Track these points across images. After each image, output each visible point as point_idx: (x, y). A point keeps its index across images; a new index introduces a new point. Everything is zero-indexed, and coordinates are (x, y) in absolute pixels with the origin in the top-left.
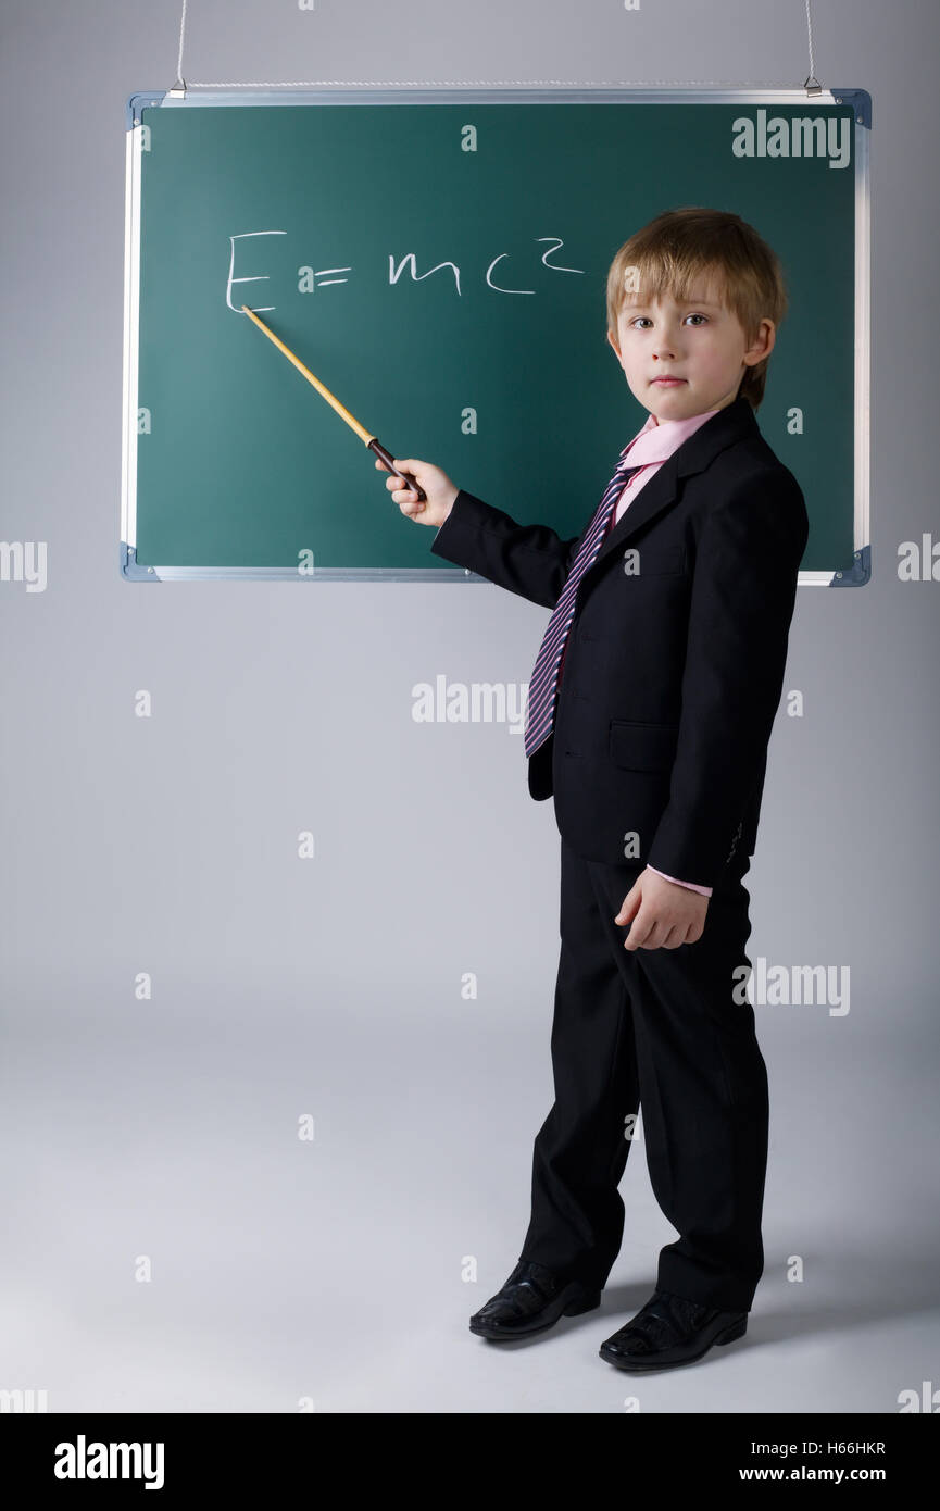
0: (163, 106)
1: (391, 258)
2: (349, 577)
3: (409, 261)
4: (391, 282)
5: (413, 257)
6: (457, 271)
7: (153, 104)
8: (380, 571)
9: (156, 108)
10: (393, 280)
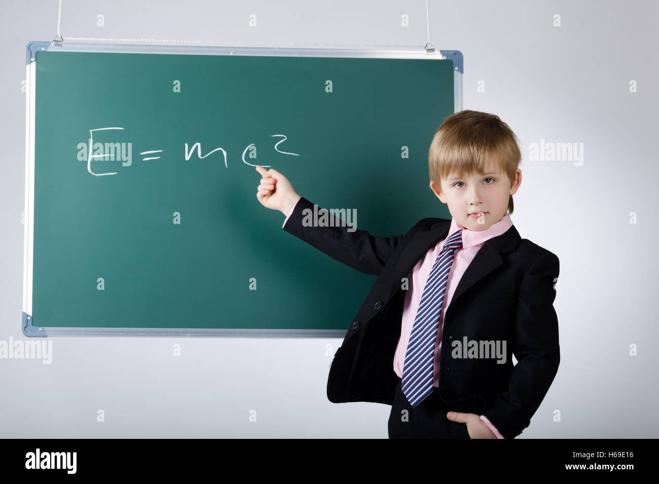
0: (48, 51)
1: (186, 145)
2: (163, 334)
3: (197, 147)
4: (186, 159)
5: (199, 145)
6: (225, 153)
7: (43, 49)
8: (181, 330)
9: (45, 52)
10: (188, 158)
